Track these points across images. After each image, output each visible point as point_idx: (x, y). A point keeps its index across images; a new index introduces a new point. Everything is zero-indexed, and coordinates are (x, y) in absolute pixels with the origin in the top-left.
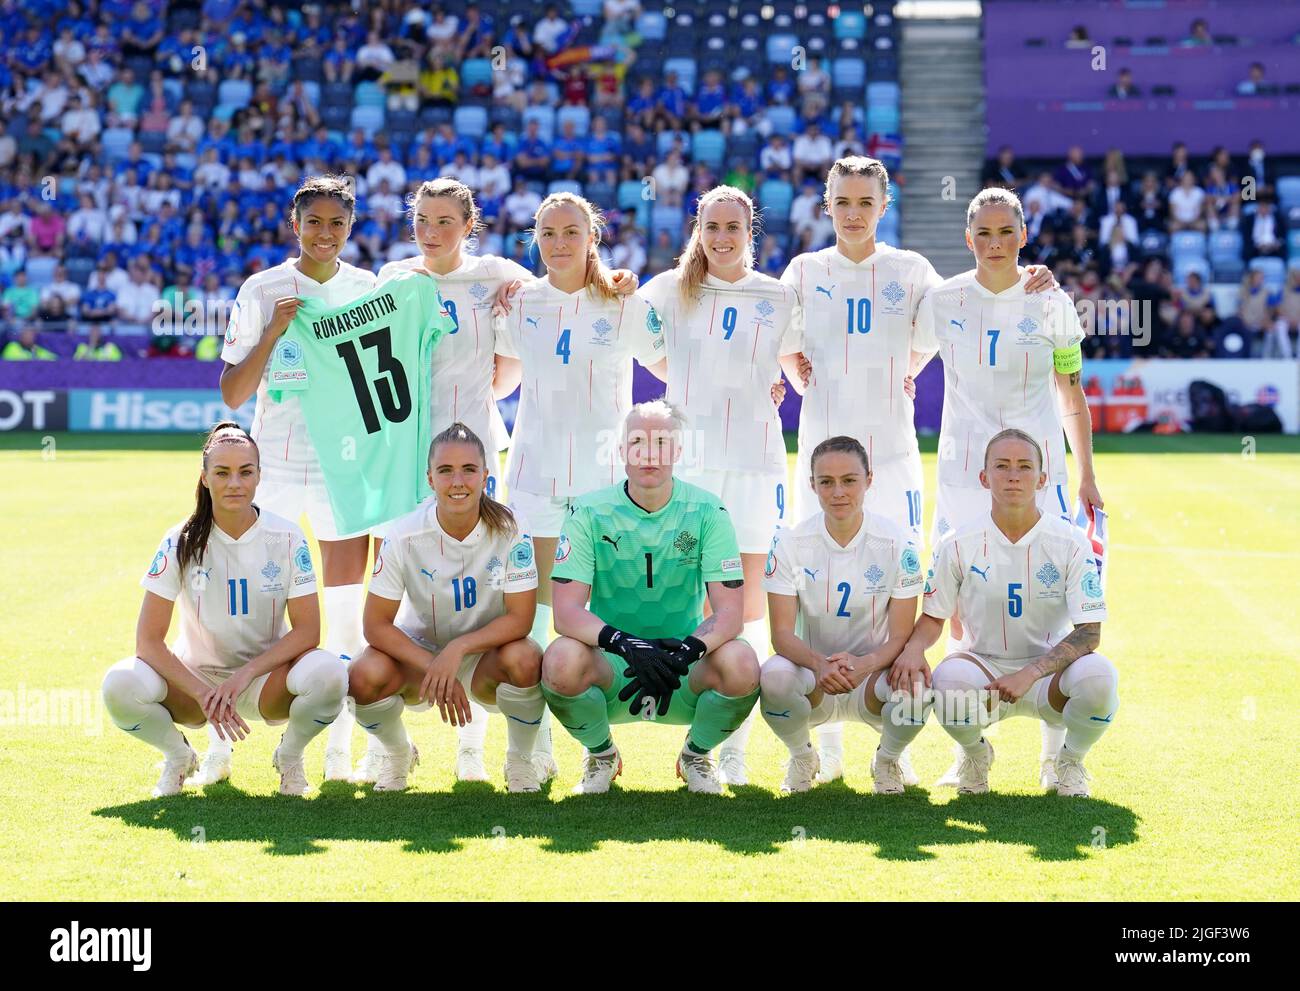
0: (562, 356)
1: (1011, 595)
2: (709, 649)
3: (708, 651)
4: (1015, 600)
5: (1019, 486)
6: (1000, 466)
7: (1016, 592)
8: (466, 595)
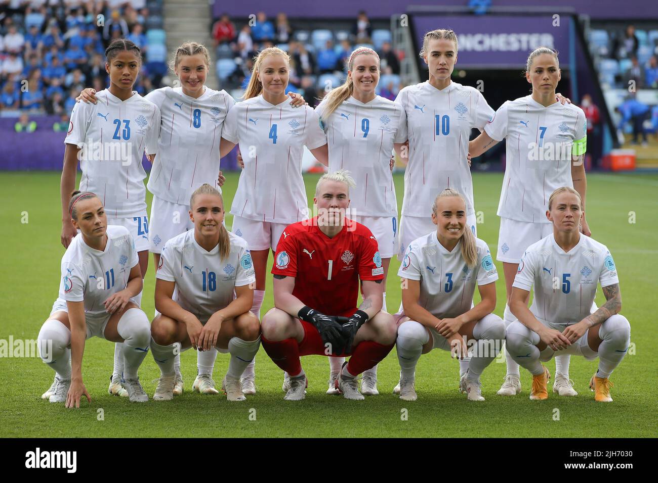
0: (273, 139)
1: (564, 280)
2: (370, 317)
3: (369, 318)
4: (566, 284)
5: (572, 219)
6: (562, 208)
7: (567, 278)
8: (210, 282)
